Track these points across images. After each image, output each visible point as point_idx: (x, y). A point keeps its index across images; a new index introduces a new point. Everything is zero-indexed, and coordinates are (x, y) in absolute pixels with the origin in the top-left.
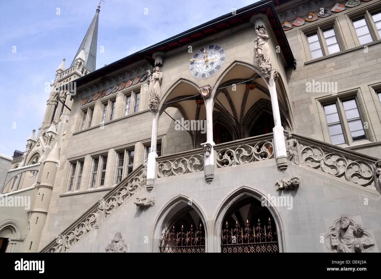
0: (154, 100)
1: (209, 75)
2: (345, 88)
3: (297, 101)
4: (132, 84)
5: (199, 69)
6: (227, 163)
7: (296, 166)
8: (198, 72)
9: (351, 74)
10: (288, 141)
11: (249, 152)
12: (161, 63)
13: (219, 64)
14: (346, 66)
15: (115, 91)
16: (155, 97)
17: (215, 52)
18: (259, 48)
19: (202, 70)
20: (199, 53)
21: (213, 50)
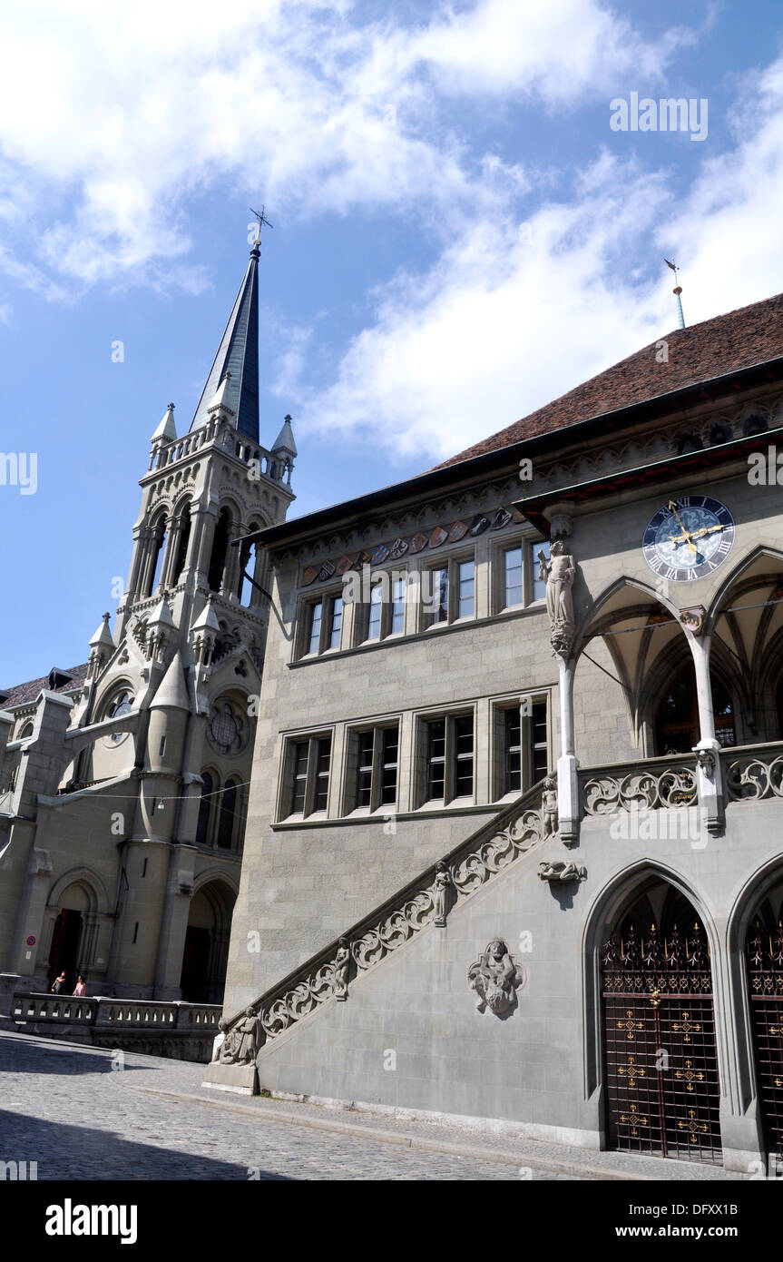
0: (562, 630)
1: (696, 576)
4: (447, 538)
5: (669, 558)
8: (668, 564)
12: (568, 533)
15: (399, 554)
16: (566, 624)
17: (707, 517)
19: (677, 561)
20: (664, 514)
21: (701, 512)
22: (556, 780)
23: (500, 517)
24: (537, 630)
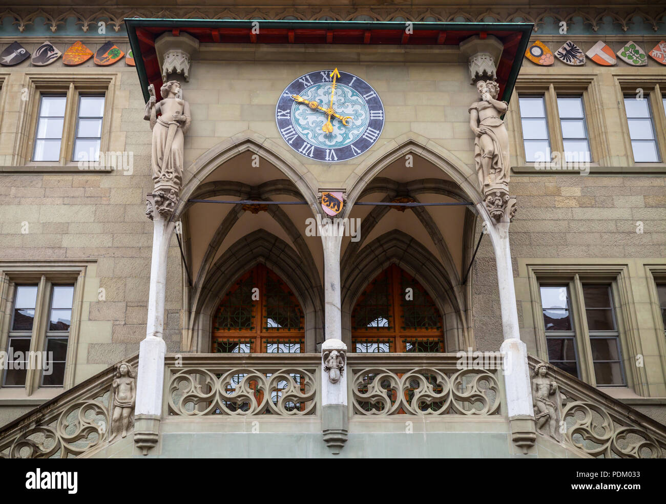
0: (170, 183)
1: (336, 158)
2: (596, 256)
3: (483, 258)
5: (305, 132)
6: (379, 406)
7: (554, 444)
8: (304, 137)
9: (612, 227)
10: (535, 381)
11: (438, 389)
12: (186, 74)
13: (364, 137)
14: (603, 206)
16: (176, 177)
17: (354, 98)
18: (486, 133)
19: (315, 137)
20: (305, 82)
21: (348, 90)
22: (136, 365)
23: (45, 52)
24: (77, 194)
